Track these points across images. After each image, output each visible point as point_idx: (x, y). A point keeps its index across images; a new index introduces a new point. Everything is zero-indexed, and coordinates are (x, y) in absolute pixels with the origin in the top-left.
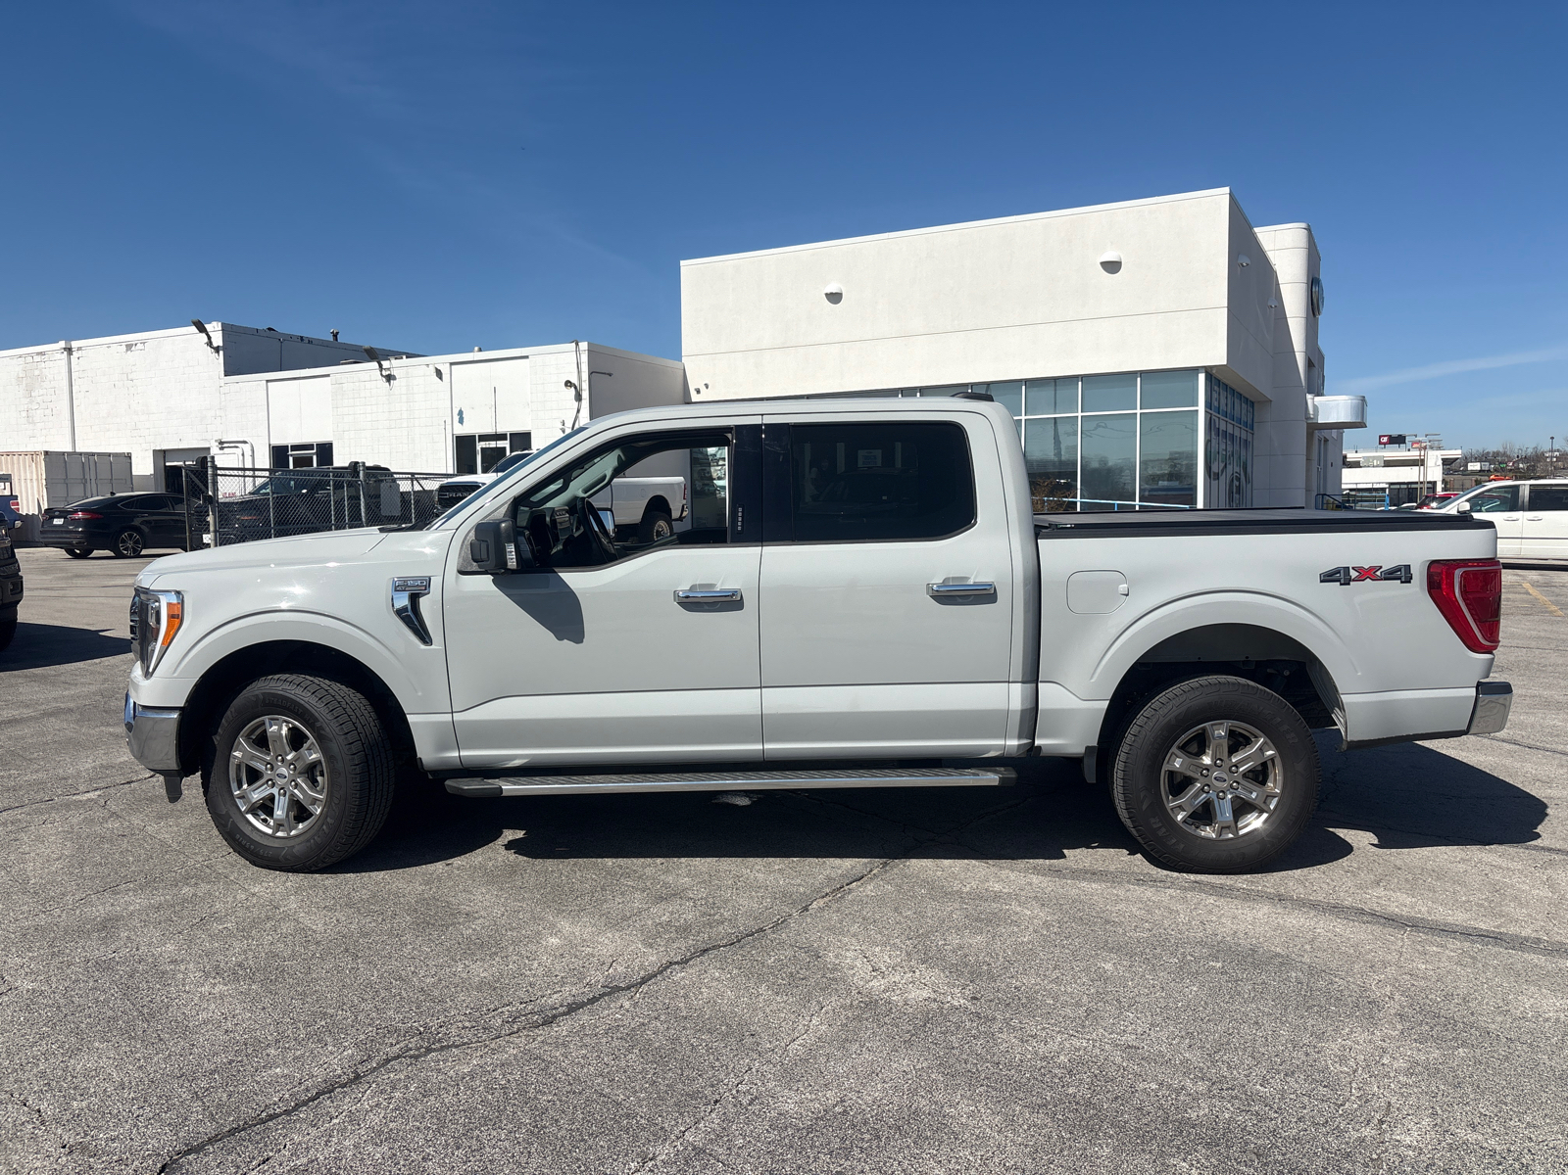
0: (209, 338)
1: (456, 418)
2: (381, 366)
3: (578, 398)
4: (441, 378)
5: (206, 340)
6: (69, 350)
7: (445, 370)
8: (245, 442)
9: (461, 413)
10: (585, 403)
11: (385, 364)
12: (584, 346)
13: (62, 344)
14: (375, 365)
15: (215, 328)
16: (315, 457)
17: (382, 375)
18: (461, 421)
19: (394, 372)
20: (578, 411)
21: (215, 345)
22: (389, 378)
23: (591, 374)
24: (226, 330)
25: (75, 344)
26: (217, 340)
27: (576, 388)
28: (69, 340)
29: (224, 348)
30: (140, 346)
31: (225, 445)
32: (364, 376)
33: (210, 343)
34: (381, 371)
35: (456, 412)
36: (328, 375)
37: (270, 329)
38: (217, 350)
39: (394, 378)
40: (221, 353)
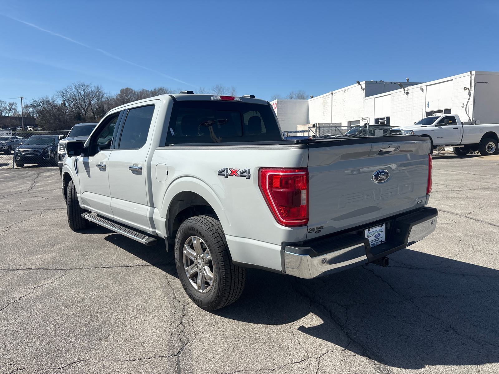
0: (361, 86)
1: (427, 105)
2: (404, 89)
3: (470, 93)
4: (423, 92)
5: (361, 87)
6: (332, 94)
7: (424, 88)
8: (368, 118)
9: (428, 103)
10: (472, 96)
11: (406, 89)
12: (473, 72)
13: (331, 92)
14: (402, 89)
15: (363, 84)
16: (385, 122)
17: (404, 92)
18: (428, 107)
19: (408, 91)
20: (469, 99)
21: (363, 88)
22: (407, 93)
23: (475, 83)
24: (367, 83)
25: (334, 92)
26: (364, 87)
27: (469, 90)
28: (332, 91)
29: (365, 89)
30: (347, 91)
31: (364, 119)
32: (400, 93)
33: (362, 88)
34: (404, 91)
35: (427, 103)
36: (390, 94)
37: (381, 81)
38: (363, 89)
39: (409, 93)
40: (364, 90)
